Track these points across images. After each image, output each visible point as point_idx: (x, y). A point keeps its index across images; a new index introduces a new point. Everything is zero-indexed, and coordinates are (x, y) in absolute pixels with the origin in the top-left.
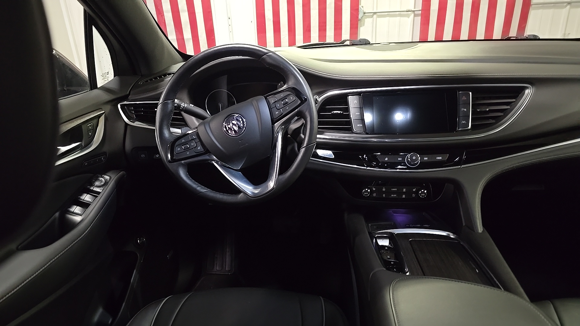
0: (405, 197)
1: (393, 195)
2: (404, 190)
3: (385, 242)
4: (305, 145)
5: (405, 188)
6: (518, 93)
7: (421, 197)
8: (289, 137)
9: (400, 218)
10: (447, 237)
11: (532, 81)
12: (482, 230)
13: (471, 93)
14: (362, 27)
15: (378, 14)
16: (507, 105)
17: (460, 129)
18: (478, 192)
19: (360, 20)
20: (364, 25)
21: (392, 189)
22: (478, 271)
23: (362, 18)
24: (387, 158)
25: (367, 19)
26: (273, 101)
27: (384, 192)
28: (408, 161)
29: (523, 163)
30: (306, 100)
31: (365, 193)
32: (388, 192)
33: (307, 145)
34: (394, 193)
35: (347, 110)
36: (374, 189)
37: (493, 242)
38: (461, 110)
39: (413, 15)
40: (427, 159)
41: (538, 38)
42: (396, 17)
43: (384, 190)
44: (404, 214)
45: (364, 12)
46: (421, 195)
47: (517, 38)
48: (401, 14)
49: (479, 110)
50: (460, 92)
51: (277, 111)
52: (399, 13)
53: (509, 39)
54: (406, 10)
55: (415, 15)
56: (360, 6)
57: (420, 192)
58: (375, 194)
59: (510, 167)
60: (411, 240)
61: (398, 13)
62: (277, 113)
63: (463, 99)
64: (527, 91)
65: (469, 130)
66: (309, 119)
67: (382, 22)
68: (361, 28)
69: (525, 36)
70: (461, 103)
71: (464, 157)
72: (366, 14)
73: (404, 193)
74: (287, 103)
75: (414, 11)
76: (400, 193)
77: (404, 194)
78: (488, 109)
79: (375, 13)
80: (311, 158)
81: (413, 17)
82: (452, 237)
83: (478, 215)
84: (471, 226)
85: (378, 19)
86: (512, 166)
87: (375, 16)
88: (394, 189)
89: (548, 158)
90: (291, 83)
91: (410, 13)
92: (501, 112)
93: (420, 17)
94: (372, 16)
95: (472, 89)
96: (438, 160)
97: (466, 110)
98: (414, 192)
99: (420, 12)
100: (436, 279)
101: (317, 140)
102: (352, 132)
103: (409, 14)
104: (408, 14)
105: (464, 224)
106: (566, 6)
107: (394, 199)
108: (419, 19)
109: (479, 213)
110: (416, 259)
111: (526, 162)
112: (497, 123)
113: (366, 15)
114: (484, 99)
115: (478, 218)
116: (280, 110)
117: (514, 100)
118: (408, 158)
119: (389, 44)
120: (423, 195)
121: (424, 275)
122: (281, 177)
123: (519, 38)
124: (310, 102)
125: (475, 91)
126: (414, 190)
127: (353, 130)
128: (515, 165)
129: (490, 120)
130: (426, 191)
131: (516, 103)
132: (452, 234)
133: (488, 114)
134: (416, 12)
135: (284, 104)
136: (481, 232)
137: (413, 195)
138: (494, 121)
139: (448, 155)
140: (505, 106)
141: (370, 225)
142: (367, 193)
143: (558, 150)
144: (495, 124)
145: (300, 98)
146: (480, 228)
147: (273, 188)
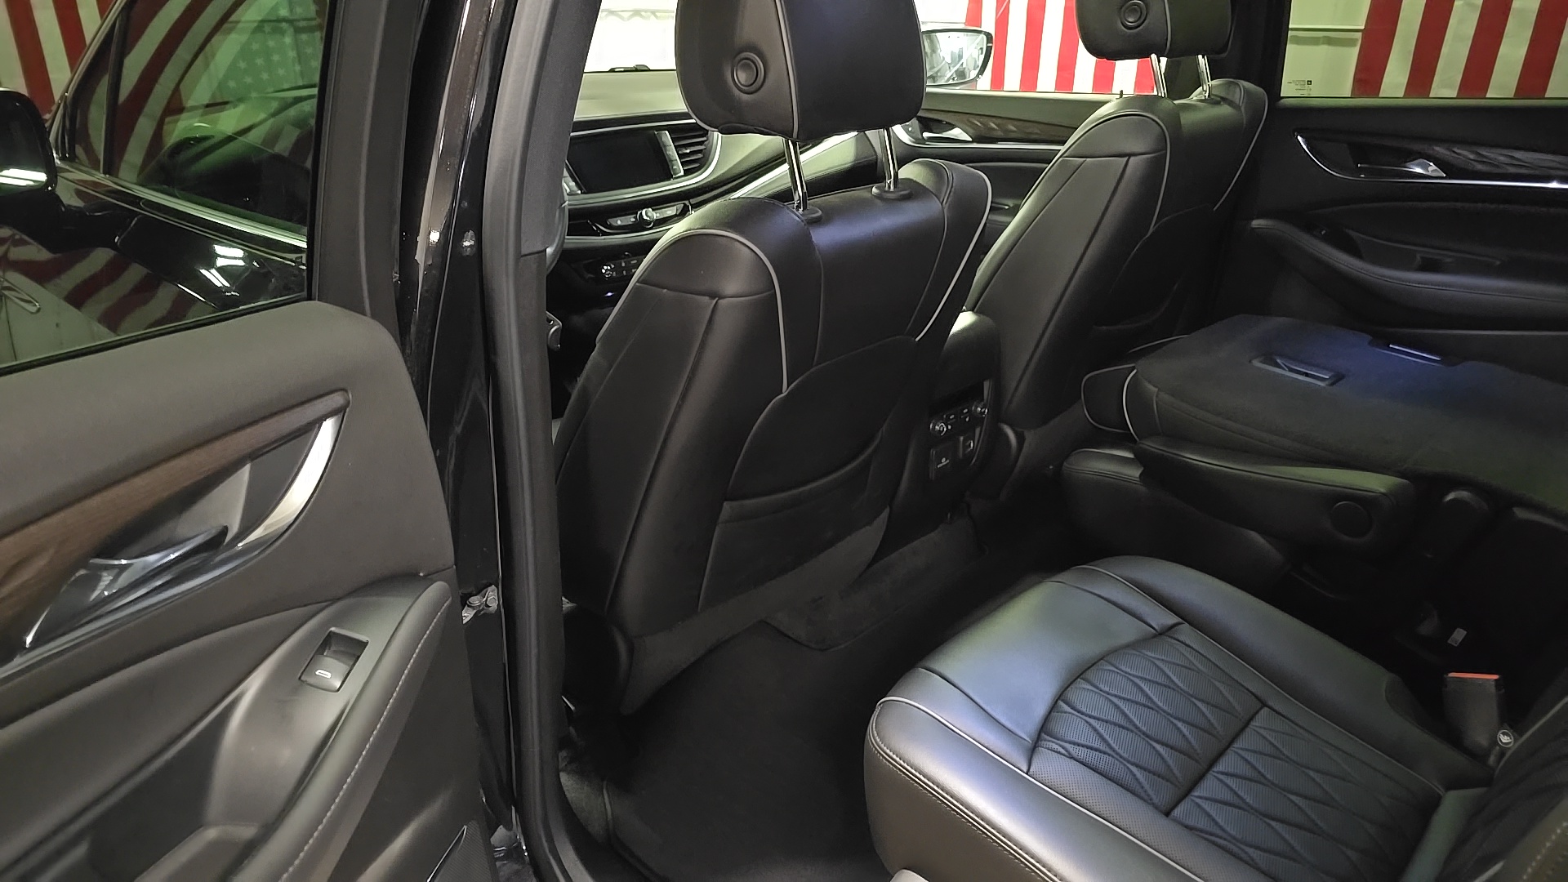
125: (672, 130)
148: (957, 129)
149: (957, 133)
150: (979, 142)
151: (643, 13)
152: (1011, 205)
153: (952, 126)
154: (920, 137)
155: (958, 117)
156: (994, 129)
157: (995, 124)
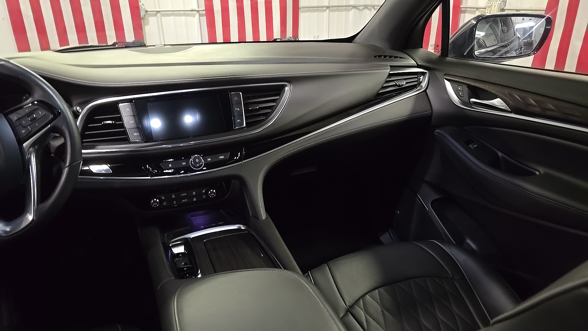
0: (196, 200)
1: (184, 200)
2: (194, 193)
3: (180, 250)
4: (68, 164)
5: (194, 191)
6: (279, 90)
7: (211, 196)
8: (53, 156)
9: (198, 220)
10: (239, 230)
11: (290, 80)
12: (265, 216)
13: (241, 93)
14: (146, 25)
15: (162, 12)
16: (274, 102)
17: (237, 128)
18: (259, 183)
19: (143, 18)
20: (148, 24)
21: (182, 195)
22: (262, 256)
23: (144, 16)
24: (170, 164)
25: (151, 18)
26: (15, 118)
27: (174, 199)
28: (192, 164)
29: (292, 151)
30: (59, 114)
31: (154, 204)
32: (179, 199)
33: (70, 164)
34: (184, 198)
35: (120, 119)
36: (163, 198)
37: (274, 225)
38: (234, 110)
39: (198, 15)
40: (210, 159)
41: (297, 40)
42: (182, 16)
43: (173, 197)
44: (203, 215)
45: (146, 10)
46: (211, 195)
47: (282, 40)
48: (186, 13)
49: (250, 109)
50: (232, 93)
51: (23, 130)
52: (184, 12)
53: (275, 41)
54: (190, 10)
55: (200, 15)
56: (140, 4)
57: (210, 192)
58: (165, 203)
59: (282, 156)
60: (205, 241)
61: (182, 12)
62: (23, 131)
63: (235, 99)
64: (287, 88)
65: (244, 127)
66: (67, 134)
67: (168, 21)
68: (145, 27)
69: (287, 38)
70: (234, 103)
71: (244, 152)
72: (148, 12)
73: (194, 196)
74: (35, 118)
75: (198, 11)
76: (190, 197)
77: (194, 198)
78: (258, 107)
79: (158, 12)
80: (79, 177)
81: (198, 18)
82: (243, 228)
83: (261, 204)
84: (257, 216)
85: (163, 18)
86: (284, 155)
87: (158, 15)
88: (183, 194)
89: (310, 144)
90: (38, 95)
91: (194, 12)
92: (270, 109)
93: (205, 17)
94: (156, 15)
95: (243, 90)
96: (220, 159)
97: (239, 110)
98: (204, 194)
99: (204, 12)
100: (221, 275)
101: (83, 156)
102: (129, 142)
103: (194, 14)
104: (192, 14)
105: (251, 215)
106: (326, 10)
107: (185, 204)
108: (204, 19)
109: (262, 202)
110: (208, 259)
111: (294, 151)
112: (267, 119)
113: (148, 14)
114: (255, 97)
115: (261, 207)
116: (27, 128)
117: (278, 97)
118: (191, 161)
119: (164, 46)
120: (213, 194)
121: (216, 273)
122: (41, 206)
123: (283, 40)
124: (66, 114)
125: (245, 91)
126: (204, 191)
127: (130, 139)
128: (286, 154)
129: (262, 117)
130: (214, 191)
131: (279, 100)
132: (243, 226)
133: (259, 112)
134: (200, 12)
135: (31, 121)
136: (264, 219)
137: (204, 196)
138: (264, 118)
139: (229, 153)
140: (271, 103)
141: (166, 235)
142: (156, 204)
143: (316, 137)
144: (265, 120)
145: (52, 113)
146: (263, 215)
147: (33, 220)
148: (498, 99)
149: (497, 102)
150: (516, 113)
151: (369, 7)
152: (542, 172)
153: (495, 97)
154: (467, 101)
155: (499, 89)
156: (531, 105)
157: (534, 101)
